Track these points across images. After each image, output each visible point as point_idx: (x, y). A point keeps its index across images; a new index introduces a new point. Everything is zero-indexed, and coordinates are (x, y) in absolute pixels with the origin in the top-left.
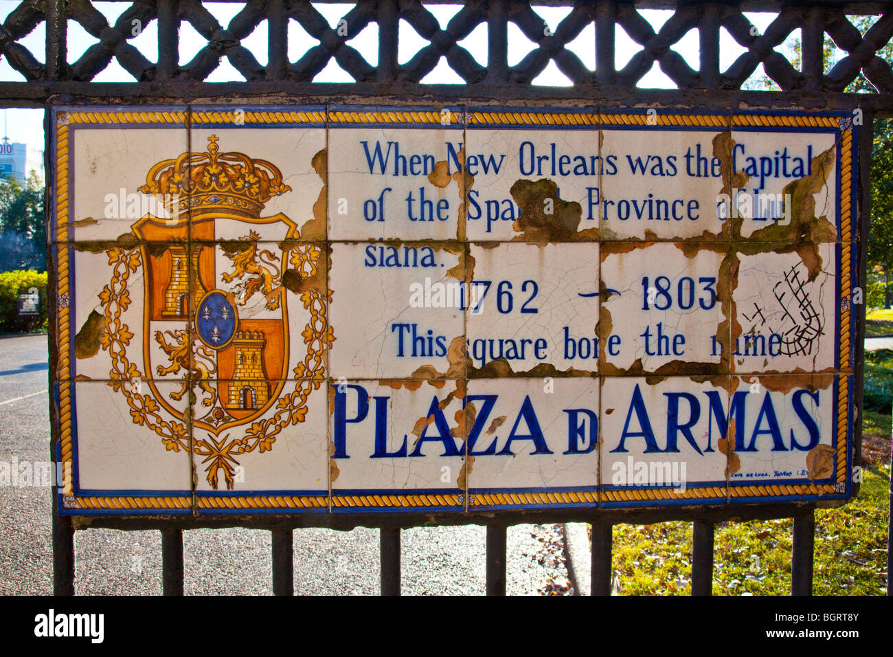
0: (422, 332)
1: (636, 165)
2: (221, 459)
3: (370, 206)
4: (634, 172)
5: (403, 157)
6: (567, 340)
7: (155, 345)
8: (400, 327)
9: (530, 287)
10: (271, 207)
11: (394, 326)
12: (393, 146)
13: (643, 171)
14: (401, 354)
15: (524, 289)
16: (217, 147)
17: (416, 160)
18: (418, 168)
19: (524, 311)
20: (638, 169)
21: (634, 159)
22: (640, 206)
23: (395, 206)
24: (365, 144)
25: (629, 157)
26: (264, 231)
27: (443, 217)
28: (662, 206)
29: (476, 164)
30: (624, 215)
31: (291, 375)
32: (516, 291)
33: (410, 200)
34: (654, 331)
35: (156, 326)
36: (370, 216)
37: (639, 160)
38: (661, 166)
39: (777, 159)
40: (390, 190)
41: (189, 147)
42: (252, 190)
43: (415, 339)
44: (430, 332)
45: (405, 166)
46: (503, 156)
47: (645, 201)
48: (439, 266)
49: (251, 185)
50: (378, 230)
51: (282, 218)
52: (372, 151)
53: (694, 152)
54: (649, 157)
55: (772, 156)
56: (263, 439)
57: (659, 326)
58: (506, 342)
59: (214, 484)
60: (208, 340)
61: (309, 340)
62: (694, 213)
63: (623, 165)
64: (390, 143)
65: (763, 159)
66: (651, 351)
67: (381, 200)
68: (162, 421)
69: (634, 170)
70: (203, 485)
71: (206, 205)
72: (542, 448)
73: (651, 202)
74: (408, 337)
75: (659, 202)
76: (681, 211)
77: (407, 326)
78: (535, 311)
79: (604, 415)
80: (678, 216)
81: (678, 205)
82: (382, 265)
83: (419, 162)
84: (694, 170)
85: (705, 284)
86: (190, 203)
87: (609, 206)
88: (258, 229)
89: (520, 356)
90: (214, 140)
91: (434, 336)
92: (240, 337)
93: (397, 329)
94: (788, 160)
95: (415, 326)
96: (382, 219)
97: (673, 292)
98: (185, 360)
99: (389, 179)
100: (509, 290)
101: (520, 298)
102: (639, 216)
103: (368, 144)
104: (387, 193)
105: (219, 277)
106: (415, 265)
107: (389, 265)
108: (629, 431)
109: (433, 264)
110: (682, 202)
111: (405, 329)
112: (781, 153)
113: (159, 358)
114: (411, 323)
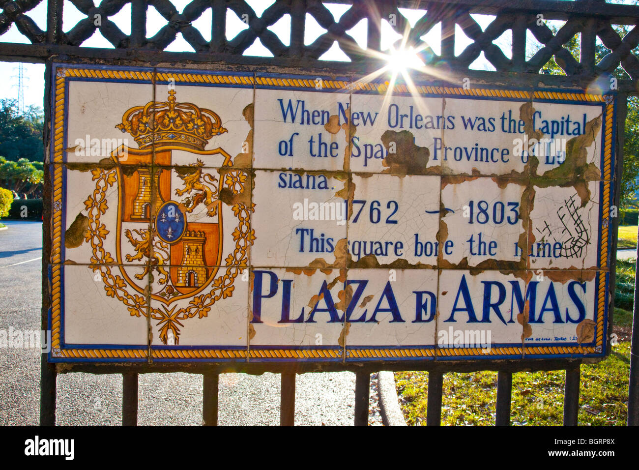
0: (317, 235)
1: (468, 123)
2: (170, 323)
3: (283, 145)
4: (466, 128)
5: (307, 111)
6: (417, 243)
7: (125, 239)
8: (302, 231)
9: (393, 206)
10: (213, 143)
11: (298, 230)
12: (301, 103)
13: (472, 127)
14: (302, 250)
15: (388, 207)
16: (174, 99)
17: (316, 114)
18: (317, 119)
19: (388, 222)
20: (469, 126)
21: (466, 119)
22: (469, 151)
23: (301, 146)
24: (281, 101)
25: (463, 118)
26: (207, 160)
27: (334, 154)
28: (484, 152)
29: (358, 118)
30: (458, 158)
31: (224, 263)
32: (383, 208)
33: (311, 141)
34: (476, 238)
35: (126, 226)
36: (283, 152)
37: (470, 120)
38: (484, 125)
39: (562, 123)
40: (297, 134)
41: (154, 97)
42: (199, 130)
43: (312, 240)
44: (323, 235)
45: (309, 118)
46: (377, 114)
47: (473, 149)
48: (330, 188)
49: (199, 127)
50: (288, 162)
51: (220, 151)
52: (286, 106)
53: (507, 116)
54: (477, 118)
55: (559, 120)
56: (202, 308)
57: (480, 235)
58: (375, 244)
59: (165, 340)
60: (164, 237)
61: (237, 238)
62: (506, 158)
63: (458, 122)
64: (299, 101)
65: (553, 122)
66: (474, 252)
67: (291, 141)
68: (128, 295)
69: (466, 126)
70: (157, 341)
71: (165, 140)
72: (397, 318)
73: (477, 149)
74: (307, 238)
75: (482, 150)
76: (497, 156)
77: (307, 230)
78: (395, 222)
79: (441, 296)
80: (495, 159)
81: (495, 151)
82: (290, 187)
83: (319, 116)
84: (506, 128)
85: (512, 207)
86: (154, 138)
87: (449, 150)
88: (203, 158)
89: (384, 253)
90: (172, 93)
91: (326, 238)
92: (188, 235)
93: (300, 232)
94: (570, 123)
95: (312, 230)
96: (291, 155)
97: (490, 212)
98: (146, 250)
99: (297, 127)
100: (378, 207)
101: (386, 213)
102: (469, 158)
103: (283, 101)
104: (295, 136)
105: (173, 192)
106: (314, 188)
107: (295, 187)
108: (457, 307)
109: (326, 187)
110: (498, 150)
111: (305, 232)
112: (566, 119)
113: (128, 249)
114: (309, 228)
